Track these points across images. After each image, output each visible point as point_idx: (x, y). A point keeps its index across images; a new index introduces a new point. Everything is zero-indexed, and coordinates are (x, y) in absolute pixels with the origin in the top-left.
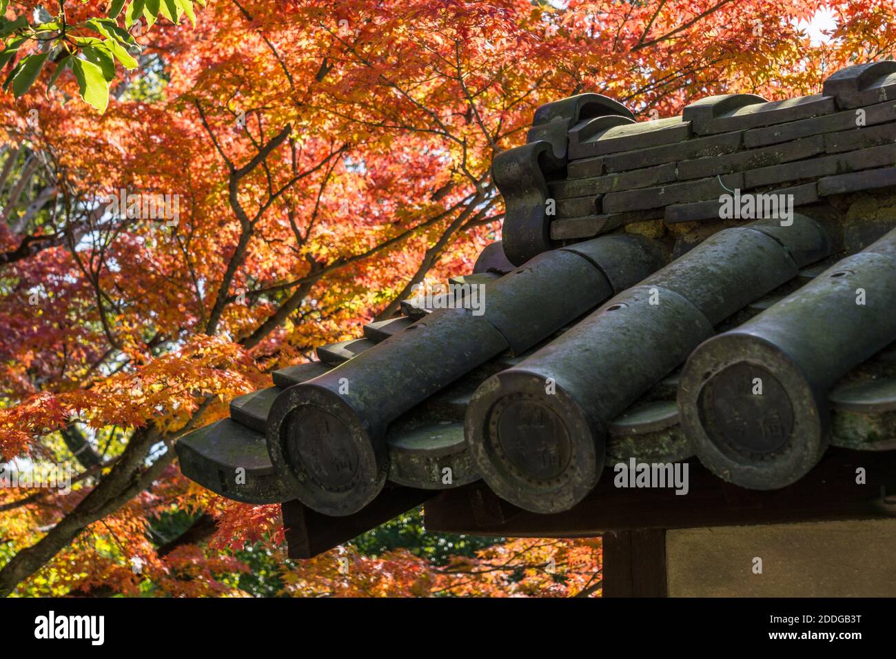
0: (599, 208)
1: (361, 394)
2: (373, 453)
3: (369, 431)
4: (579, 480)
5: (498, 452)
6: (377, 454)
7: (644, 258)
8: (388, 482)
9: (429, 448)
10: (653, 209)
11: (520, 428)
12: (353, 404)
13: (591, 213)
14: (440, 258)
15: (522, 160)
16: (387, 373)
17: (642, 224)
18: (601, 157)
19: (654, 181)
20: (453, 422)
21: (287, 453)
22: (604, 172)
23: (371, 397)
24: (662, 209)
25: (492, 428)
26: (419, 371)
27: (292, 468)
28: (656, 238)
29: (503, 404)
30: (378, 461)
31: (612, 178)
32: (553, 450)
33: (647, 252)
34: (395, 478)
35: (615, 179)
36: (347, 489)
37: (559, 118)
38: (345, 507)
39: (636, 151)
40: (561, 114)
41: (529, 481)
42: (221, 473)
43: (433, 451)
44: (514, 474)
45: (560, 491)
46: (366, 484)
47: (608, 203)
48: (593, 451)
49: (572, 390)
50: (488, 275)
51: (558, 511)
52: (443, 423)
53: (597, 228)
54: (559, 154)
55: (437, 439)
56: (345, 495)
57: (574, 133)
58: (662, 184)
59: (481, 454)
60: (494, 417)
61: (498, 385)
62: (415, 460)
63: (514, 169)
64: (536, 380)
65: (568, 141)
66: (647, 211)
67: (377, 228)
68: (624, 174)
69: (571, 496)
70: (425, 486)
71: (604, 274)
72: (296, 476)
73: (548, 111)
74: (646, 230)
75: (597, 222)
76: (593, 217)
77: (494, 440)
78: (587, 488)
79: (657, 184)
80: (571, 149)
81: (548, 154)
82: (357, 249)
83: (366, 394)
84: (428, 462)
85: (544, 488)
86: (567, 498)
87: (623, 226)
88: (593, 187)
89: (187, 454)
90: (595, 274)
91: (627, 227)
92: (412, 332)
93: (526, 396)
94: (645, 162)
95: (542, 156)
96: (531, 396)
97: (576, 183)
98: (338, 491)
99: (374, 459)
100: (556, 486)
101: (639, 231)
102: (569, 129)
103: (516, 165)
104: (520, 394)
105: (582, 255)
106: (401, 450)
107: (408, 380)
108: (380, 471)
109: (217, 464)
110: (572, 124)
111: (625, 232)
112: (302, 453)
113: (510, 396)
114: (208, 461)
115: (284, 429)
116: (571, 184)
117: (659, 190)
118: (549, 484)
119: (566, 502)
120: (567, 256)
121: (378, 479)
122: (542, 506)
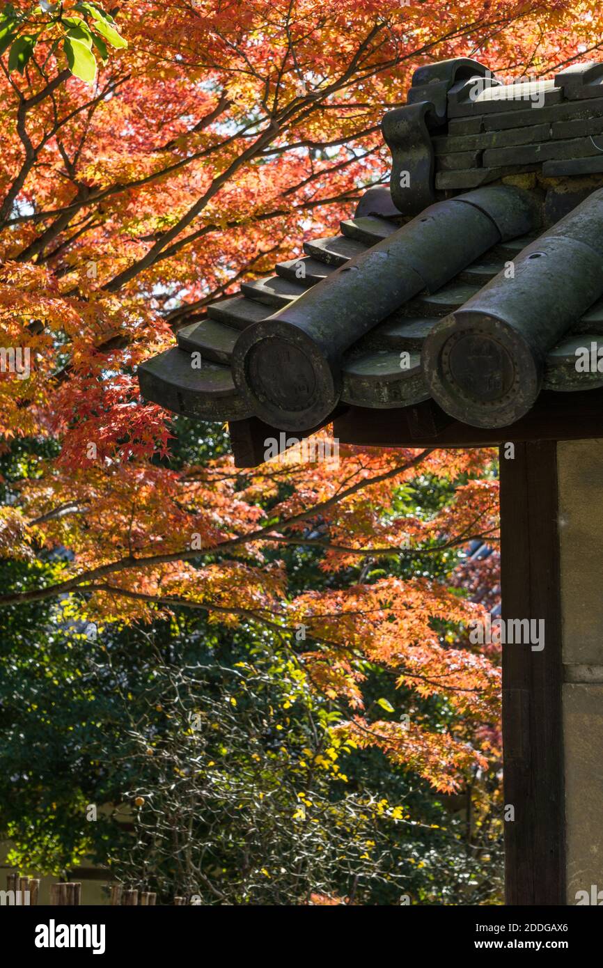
0: (480, 162)
1: (319, 328)
2: (331, 378)
3: (329, 360)
4: (522, 400)
5: (448, 377)
6: (334, 380)
7: (523, 207)
8: (340, 402)
9: (380, 374)
10: (530, 164)
11: (470, 358)
12: (315, 337)
13: (472, 167)
14: (222, 186)
15: (411, 118)
16: (336, 310)
17: (517, 176)
18: (480, 117)
19: (530, 140)
20: (389, 352)
21: (248, 377)
22: (483, 130)
23: (327, 331)
24: (540, 163)
25: (444, 358)
26: (361, 308)
27: (253, 391)
28: (529, 189)
29: (455, 338)
30: (335, 385)
31: (491, 136)
32: (498, 376)
33: (524, 202)
34: (348, 400)
35: (494, 137)
36: (303, 409)
37: (437, 80)
38: (302, 423)
39: (513, 112)
40: (438, 77)
41: (475, 402)
42: (179, 394)
43: (384, 377)
44: (462, 397)
45: (503, 409)
46: (323, 404)
47: (489, 157)
48: (535, 377)
49: (518, 326)
50: (371, 219)
51: (500, 426)
52: (381, 352)
53: (479, 181)
54: (440, 113)
55: (382, 366)
56: (301, 414)
57: (453, 95)
58: (537, 142)
59: (434, 380)
60: (447, 349)
61: (454, 322)
62: (366, 384)
63: (403, 126)
64: (488, 319)
65: (447, 101)
66: (522, 166)
67: (155, 155)
68: (501, 133)
69: (513, 414)
70: (375, 406)
71: (493, 221)
72: (257, 397)
73: (426, 73)
74: (521, 182)
75: (479, 175)
76: (473, 170)
77: (445, 368)
78: (527, 407)
79: (532, 143)
80: (449, 109)
81: (431, 113)
82: (134, 175)
83: (323, 328)
84: (378, 386)
85: (488, 407)
86: (510, 416)
87: (500, 178)
88: (474, 143)
89: (148, 379)
90: (486, 222)
91: (504, 179)
92: (347, 274)
93: (477, 332)
94: (521, 122)
95: (427, 114)
96: (481, 331)
97: (458, 139)
98: (295, 410)
99: (332, 383)
100: (498, 406)
101: (515, 183)
102: (449, 89)
103: (405, 123)
104: (471, 330)
105: (473, 205)
106: (354, 376)
107: (353, 316)
108: (336, 393)
109: (177, 388)
110: (451, 86)
111: (502, 184)
112: (263, 378)
113: (463, 332)
114: (169, 386)
115: (248, 358)
116: (452, 140)
117: (536, 148)
118: (493, 404)
119: (509, 419)
120: (461, 205)
121: (334, 401)
122: (486, 422)
